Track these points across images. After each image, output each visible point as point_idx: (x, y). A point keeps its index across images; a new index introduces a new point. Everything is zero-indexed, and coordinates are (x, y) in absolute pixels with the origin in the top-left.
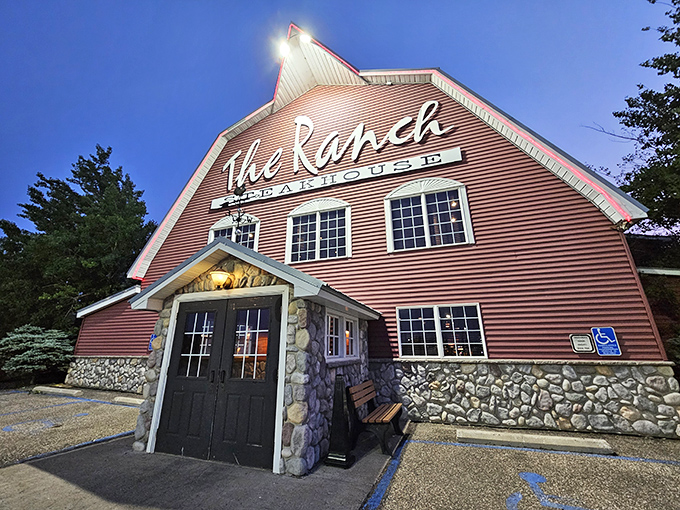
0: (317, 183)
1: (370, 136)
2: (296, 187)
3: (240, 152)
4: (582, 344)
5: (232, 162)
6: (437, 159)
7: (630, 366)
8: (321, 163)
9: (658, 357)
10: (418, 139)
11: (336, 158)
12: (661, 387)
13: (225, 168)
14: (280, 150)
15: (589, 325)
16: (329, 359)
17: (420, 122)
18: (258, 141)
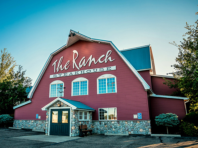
0: (80, 72)
1: (94, 59)
2: (74, 73)
3: (57, 60)
4: (135, 116)
5: (55, 63)
6: (110, 68)
7: (143, 121)
8: (80, 66)
9: (148, 119)
10: (106, 62)
11: (84, 65)
12: (147, 125)
13: (53, 65)
14: (69, 61)
15: (137, 112)
16: (79, 120)
17: (107, 57)
18: (62, 57)
